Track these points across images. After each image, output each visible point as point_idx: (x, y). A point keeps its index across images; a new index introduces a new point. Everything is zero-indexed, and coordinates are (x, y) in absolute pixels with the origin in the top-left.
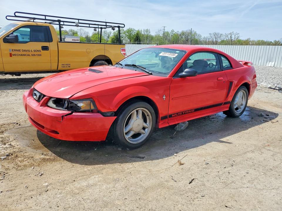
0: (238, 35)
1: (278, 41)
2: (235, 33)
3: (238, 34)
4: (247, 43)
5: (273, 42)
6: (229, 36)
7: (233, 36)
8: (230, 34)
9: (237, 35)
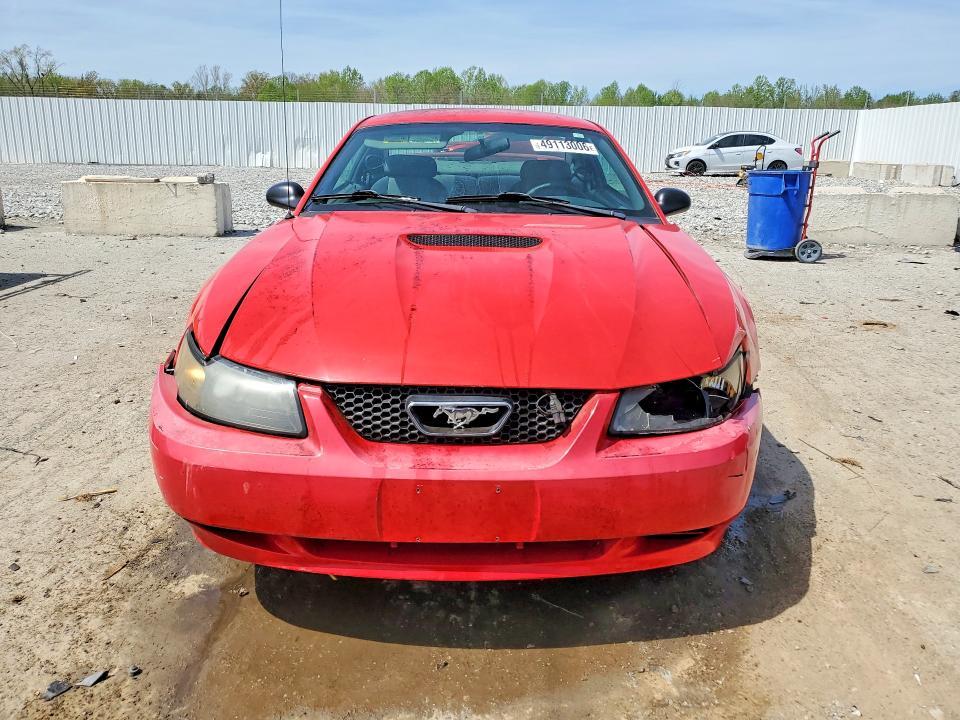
0: (50, 59)
1: (186, 86)
2: (33, 49)
3: (48, 53)
4: (88, 88)
5: (169, 86)
6: (14, 61)
7: (29, 62)
8: (16, 52)
9: (43, 60)
